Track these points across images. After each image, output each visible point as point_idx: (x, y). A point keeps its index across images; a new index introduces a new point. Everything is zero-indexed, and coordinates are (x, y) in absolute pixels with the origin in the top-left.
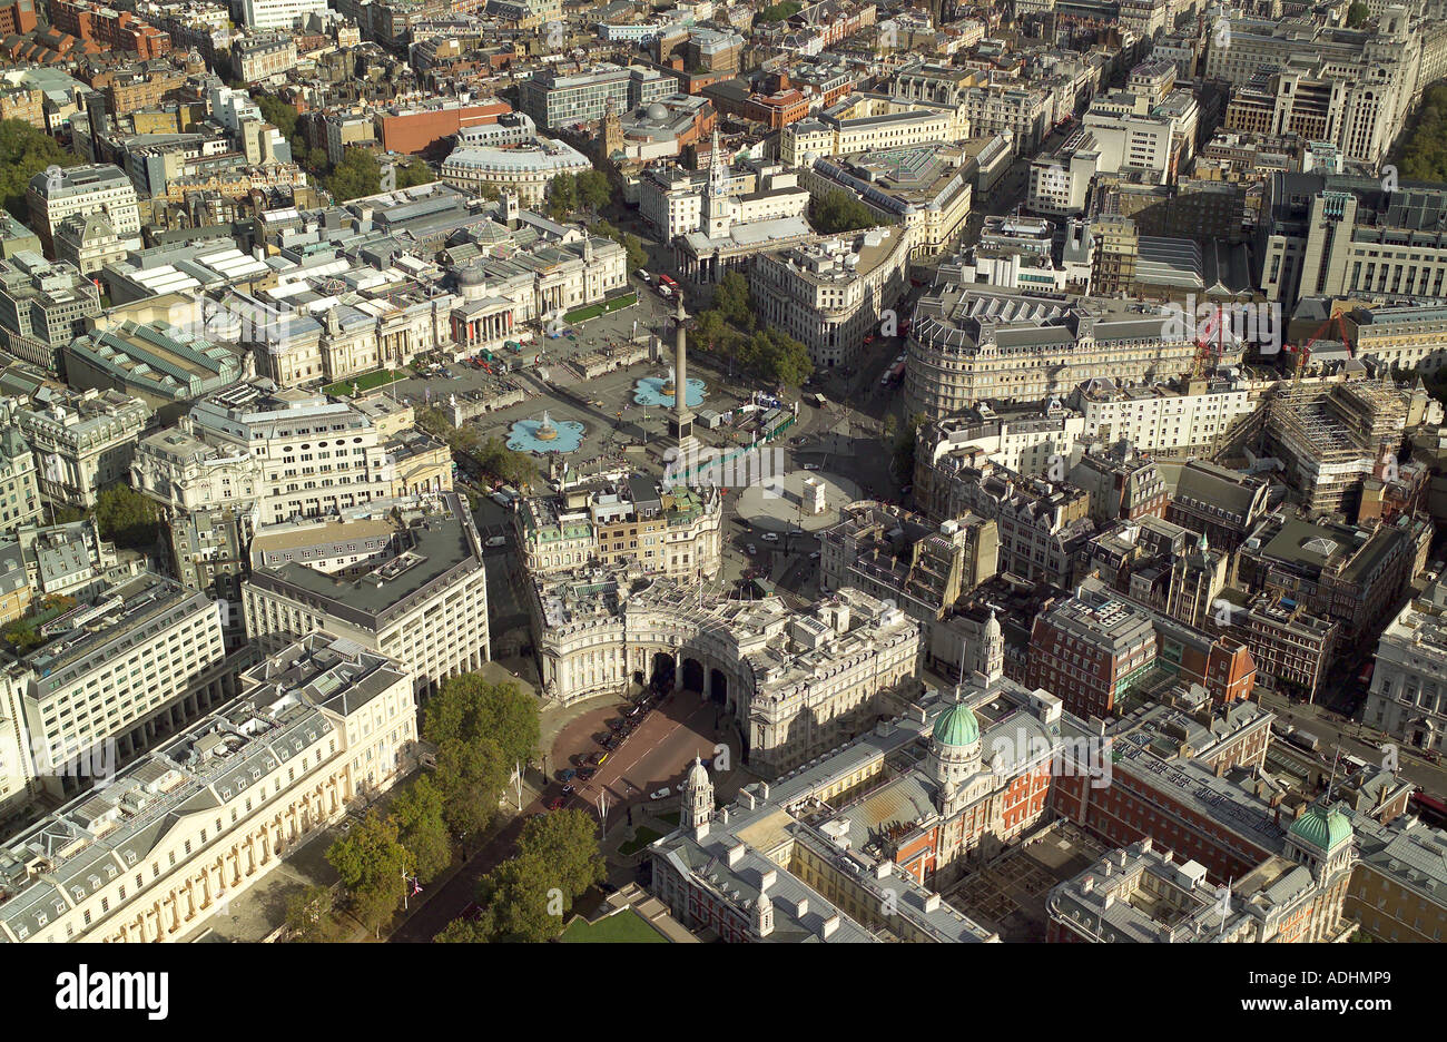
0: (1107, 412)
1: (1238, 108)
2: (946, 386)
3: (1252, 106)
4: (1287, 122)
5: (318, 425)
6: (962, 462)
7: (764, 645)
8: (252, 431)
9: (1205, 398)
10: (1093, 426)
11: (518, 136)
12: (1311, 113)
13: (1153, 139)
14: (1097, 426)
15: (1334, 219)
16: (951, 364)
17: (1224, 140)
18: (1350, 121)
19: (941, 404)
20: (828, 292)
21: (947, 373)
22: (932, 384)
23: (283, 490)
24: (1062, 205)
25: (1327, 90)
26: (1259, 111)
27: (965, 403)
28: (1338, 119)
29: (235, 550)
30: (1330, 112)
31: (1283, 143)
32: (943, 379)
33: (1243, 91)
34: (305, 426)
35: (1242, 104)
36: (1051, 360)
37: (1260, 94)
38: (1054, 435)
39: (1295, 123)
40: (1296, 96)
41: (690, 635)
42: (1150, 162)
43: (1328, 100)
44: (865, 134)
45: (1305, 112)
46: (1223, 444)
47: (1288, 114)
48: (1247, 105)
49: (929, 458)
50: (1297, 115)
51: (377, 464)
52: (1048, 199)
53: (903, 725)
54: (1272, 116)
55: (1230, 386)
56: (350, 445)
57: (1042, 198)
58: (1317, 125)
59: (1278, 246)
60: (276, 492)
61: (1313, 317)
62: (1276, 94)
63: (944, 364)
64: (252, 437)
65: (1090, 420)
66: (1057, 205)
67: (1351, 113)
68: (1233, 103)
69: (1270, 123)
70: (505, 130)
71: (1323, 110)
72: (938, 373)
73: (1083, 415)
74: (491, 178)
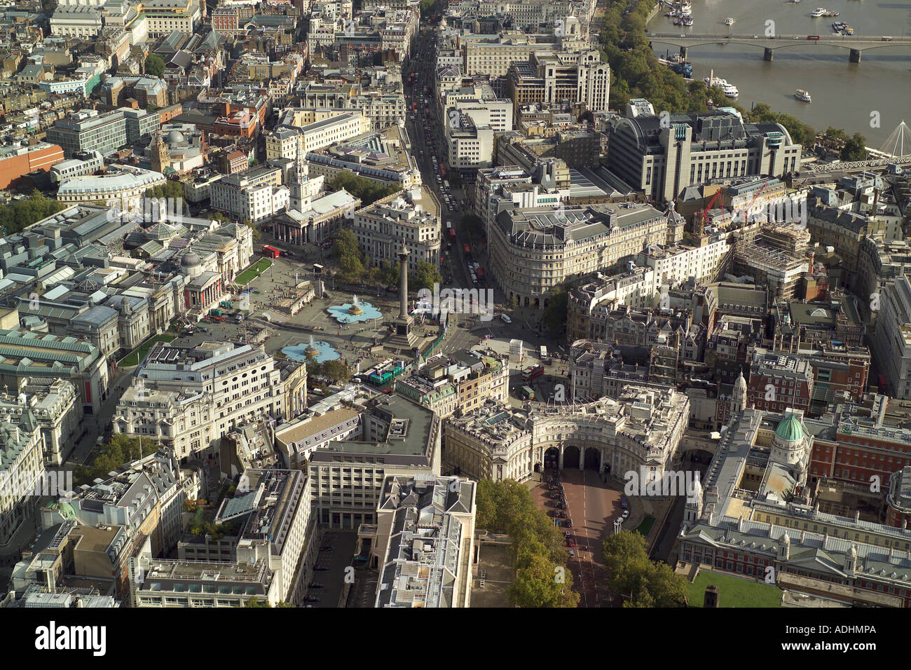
0: (665, 265)
1: (523, 89)
2: (546, 271)
3: (530, 86)
4: (554, 94)
5: (240, 362)
6: (609, 308)
7: (623, 424)
8: (202, 374)
9: (708, 247)
10: (658, 275)
11: (93, 166)
12: (567, 86)
13: (503, 113)
14: (661, 275)
15: (680, 140)
16: (549, 256)
17: (528, 109)
18: (591, 89)
19: (543, 283)
20: (430, 230)
21: (546, 263)
22: (536, 271)
23: (226, 413)
24: (475, 161)
25: (574, 71)
26: (536, 89)
27: (559, 280)
28: (584, 88)
29: (270, 447)
30: (579, 85)
31: (561, 107)
32: (544, 267)
33: (523, 78)
34: (232, 365)
35: (524, 86)
36: (599, 244)
37: (533, 78)
38: (640, 284)
39: (559, 94)
40: (557, 77)
41: (571, 431)
42: (503, 128)
43: (576, 77)
44: (318, 134)
45: (563, 86)
46: (716, 273)
47: (554, 89)
48: (527, 86)
49: (585, 311)
50: (559, 89)
51: (275, 382)
52: (466, 158)
53: (739, 443)
54: (544, 91)
55: (717, 238)
56: (260, 372)
57: (462, 159)
58: (572, 94)
59: (649, 161)
60: (222, 415)
61: (694, 198)
62: (544, 77)
63: (544, 258)
64: (203, 379)
65: (657, 271)
66: (472, 161)
67: (591, 84)
68: (518, 86)
69: (544, 96)
70: (85, 163)
71: (575, 84)
72: (541, 263)
73: (653, 269)
74: (100, 197)
